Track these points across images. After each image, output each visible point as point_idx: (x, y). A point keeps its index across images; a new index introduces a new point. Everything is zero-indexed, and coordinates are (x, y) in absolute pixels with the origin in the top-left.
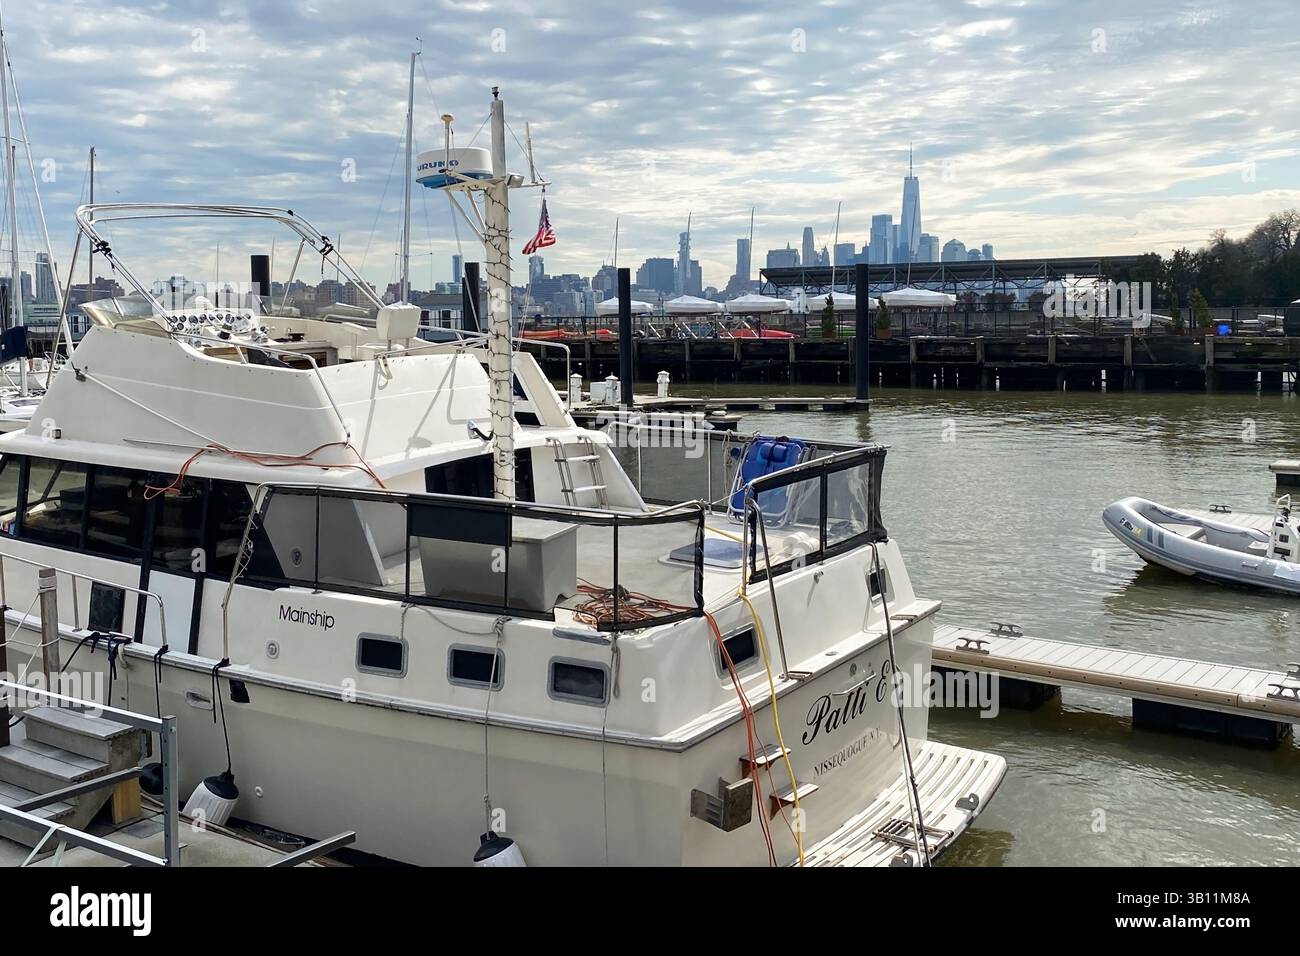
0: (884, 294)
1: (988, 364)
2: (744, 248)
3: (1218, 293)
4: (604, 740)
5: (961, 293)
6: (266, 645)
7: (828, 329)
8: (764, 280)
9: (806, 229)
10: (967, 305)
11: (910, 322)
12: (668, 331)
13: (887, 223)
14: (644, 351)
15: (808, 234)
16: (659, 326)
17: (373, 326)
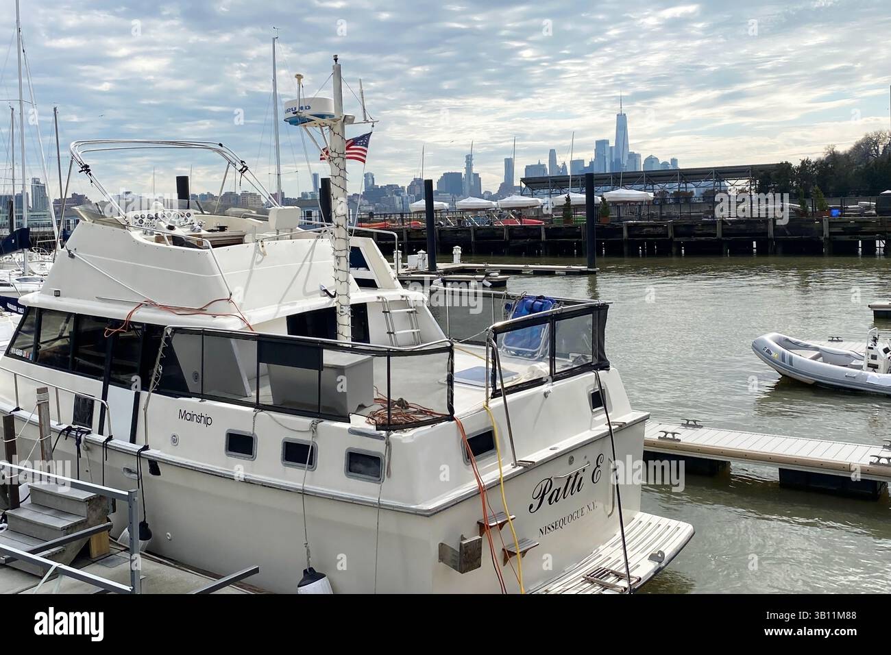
0: (604, 194)
1: (676, 239)
2: (509, 164)
3: (831, 188)
4: (379, 507)
5: (657, 192)
6: (171, 436)
7: (567, 217)
8: (524, 185)
9: (551, 150)
10: (661, 200)
11: (623, 212)
12: (459, 221)
13: (606, 145)
14: (443, 235)
15: (552, 154)
16: (454, 218)
17: (266, 219)
